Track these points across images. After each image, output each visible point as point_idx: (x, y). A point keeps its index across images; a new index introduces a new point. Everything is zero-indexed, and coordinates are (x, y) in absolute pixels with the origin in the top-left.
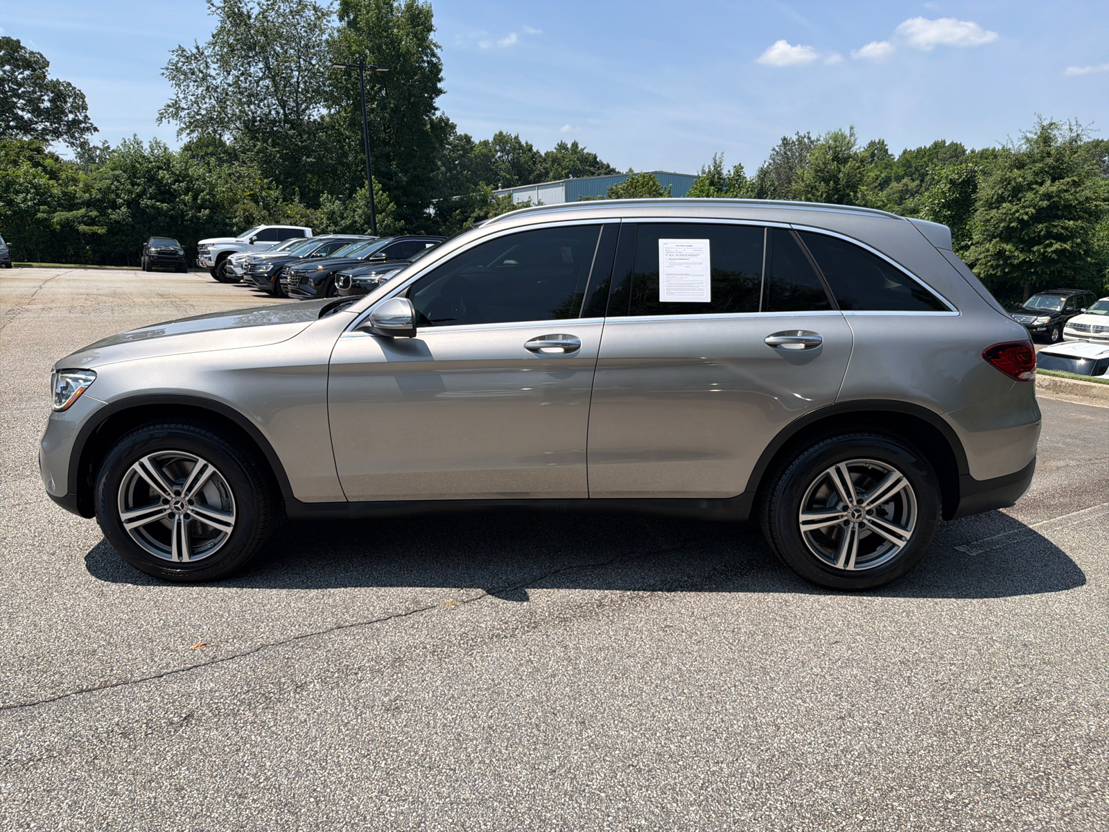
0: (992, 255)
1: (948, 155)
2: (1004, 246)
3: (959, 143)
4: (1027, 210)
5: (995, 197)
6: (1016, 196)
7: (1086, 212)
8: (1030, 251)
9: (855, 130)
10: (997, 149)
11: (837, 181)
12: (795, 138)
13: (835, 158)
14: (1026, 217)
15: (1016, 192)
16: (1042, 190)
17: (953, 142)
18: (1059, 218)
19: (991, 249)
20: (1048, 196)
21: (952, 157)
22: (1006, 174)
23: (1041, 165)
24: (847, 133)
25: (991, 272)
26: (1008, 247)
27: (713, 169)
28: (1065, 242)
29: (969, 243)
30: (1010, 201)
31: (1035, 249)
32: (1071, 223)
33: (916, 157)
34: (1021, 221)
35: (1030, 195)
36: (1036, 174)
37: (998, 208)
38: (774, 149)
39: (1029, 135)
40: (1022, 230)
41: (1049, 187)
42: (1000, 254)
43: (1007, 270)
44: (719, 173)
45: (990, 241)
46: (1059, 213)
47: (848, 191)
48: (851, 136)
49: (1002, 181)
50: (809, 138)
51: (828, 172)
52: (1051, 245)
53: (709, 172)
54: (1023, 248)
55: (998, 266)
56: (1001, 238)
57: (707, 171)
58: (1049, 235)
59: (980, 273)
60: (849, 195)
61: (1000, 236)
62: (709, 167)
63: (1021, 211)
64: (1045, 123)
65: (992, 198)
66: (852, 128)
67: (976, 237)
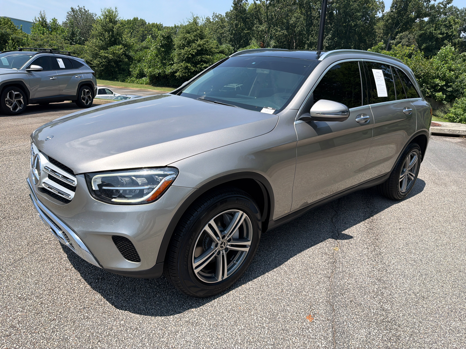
0: (183, 68)
1: (140, 24)
2: (187, 64)
3: (143, 19)
4: (194, 50)
5: (182, 44)
6: (189, 45)
7: (211, 53)
8: (196, 67)
9: (118, 10)
10: (158, 24)
11: (113, 31)
12: (78, 8)
13: (111, 21)
14: (194, 53)
15: (189, 43)
16: (198, 43)
17: (141, 19)
18: (204, 54)
19: (183, 65)
20: (199, 46)
21: (142, 25)
22: (184, 35)
23: (196, 33)
24: (114, 10)
25: (184, 75)
26: (189, 65)
27: (41, 19)
28: (207, 64)
29: (173, 62)
30: (187, 47)
31: (198, 66)
32: (208, 56)
33: (127, 23)
34: (192, 55)
35: (194, 44)
36: (194, 36)
37: (183, 49)
38: (68, 13)
39: (190, 21)
40: (192, 58)
41: (200, 42)
42: (186, 68)
43: (189, 74)
44: (45, 22)
45: (182, 62)
46: (204, 52)
47: (118, 37)
48: (116, 12)
49: (184, 38)
50: (84, 10)
51: (108, 27)
52: (202, 65)
53: (39, 20)
54: (193, 66)
55: (186, 72)
56: (186, 61)
57: (38, 20)
58: (202, 61)
59: (180, 75)
60: (118, 39)
61: (185, 60)
62: (38, 18)
63: (192, 51)
64: (195, 17)
65: (181, 44)
66: (116, 8)
67: (175, 60)
